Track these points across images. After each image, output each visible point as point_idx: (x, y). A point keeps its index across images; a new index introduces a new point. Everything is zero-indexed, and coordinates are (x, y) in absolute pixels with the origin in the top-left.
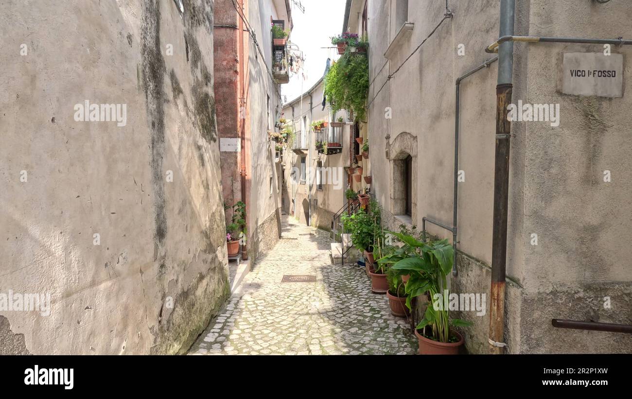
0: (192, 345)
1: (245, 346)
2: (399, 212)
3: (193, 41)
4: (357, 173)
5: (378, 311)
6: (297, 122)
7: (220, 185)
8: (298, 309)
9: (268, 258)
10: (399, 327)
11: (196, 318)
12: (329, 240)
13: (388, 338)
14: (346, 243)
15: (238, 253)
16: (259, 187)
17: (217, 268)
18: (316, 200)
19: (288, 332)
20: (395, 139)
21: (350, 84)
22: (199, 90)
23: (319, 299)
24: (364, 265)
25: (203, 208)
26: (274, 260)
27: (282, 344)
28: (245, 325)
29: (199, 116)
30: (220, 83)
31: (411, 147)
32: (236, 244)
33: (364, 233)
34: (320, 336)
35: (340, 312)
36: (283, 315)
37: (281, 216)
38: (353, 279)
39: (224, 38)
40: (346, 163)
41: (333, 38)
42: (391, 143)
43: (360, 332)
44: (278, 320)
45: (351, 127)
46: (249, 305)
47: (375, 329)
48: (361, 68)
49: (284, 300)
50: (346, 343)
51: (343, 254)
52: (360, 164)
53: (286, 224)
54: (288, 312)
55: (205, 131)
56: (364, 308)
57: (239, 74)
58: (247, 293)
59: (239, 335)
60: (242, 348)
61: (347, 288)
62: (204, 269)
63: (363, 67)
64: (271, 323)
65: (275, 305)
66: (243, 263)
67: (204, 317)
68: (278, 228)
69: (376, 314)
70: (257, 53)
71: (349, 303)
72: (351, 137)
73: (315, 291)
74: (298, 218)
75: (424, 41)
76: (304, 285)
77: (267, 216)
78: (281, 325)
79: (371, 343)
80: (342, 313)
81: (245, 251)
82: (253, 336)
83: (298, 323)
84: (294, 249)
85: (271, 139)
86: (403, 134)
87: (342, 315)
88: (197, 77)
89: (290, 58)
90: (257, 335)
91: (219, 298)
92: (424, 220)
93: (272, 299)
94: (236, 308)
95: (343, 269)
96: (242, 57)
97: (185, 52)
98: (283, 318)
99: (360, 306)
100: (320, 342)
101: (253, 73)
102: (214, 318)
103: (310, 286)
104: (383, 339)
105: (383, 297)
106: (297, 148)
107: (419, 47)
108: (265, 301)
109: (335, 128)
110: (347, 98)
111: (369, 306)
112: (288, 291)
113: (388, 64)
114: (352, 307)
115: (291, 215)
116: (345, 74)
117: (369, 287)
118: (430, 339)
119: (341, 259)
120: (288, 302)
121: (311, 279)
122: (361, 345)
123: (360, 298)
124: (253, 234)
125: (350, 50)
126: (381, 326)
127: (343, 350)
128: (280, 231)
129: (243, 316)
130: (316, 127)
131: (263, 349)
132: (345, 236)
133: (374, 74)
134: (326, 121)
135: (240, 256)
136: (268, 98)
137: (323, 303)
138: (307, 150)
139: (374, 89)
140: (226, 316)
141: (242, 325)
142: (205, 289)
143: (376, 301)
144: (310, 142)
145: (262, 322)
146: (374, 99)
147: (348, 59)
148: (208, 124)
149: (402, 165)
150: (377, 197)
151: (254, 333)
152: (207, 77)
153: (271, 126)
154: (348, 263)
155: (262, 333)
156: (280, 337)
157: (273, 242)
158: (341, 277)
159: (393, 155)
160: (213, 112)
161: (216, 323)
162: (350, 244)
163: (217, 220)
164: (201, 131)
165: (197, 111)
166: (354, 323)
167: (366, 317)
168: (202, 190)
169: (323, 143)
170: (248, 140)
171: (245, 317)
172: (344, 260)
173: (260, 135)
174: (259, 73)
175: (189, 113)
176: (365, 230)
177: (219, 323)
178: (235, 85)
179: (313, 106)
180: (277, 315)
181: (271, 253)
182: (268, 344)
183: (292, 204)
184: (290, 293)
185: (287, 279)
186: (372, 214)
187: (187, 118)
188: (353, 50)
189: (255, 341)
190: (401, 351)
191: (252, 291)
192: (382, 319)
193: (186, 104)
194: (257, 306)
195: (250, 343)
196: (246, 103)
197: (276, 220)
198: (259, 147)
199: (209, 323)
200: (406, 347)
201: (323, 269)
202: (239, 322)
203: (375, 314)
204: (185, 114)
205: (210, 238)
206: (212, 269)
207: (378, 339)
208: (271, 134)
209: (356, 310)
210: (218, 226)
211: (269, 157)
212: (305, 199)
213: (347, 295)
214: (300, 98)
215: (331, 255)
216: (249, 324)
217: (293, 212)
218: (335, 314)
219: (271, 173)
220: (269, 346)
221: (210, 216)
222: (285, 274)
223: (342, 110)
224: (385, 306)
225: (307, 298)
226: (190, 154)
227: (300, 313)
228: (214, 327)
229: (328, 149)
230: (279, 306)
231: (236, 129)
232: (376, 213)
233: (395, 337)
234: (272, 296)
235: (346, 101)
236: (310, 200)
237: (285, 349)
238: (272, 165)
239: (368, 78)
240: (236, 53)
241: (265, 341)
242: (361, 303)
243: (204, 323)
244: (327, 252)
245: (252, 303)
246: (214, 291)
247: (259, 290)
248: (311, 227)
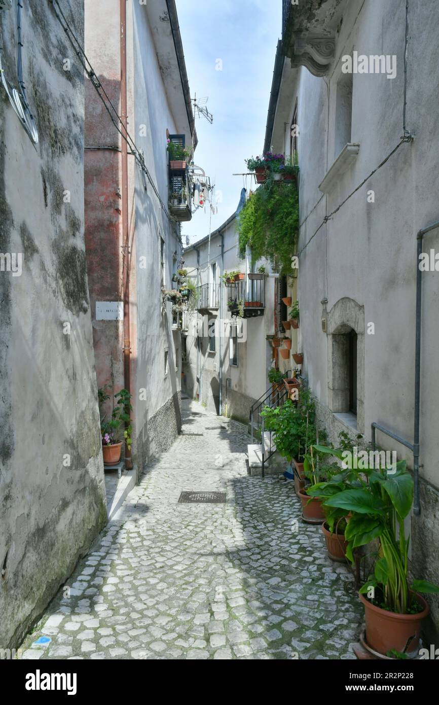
0: (51, 602)
1: (123, 603)
2: (340, 407)
3: (55, 177)
4: (284, 346)
5: (310, 551)
6: (203, 272)
7: (93, 372)
8: (199, 545)
9: (162, 464)
10: (338, 579)
11: (56, 564)
12: (246, 437)
13: (323, 596)
14: (267, 446)
15: (120, 460)
16: (149, 367)
17: (87, 488)
18: (229, 380)
19: (182, 582)
20: (335, 305)
21: (273, 225)
22: (62, 244)
23: (228, 530)
24: (292, 477)
25: (68, 408)
26: (169, 468)
27: (174, 602)
28: (125, 569)
29: (63, 280)
30: (96, 227)
31: (356, 319)
32: (117, 449)
33: (291, 435)
34: (228, 590)
35: (257, 551)
36: (178, 555)
37: (180, 402)
38: (277, 498)
39: (102, 165)
40: (269, 330)
41: (250, 161)
42: (328, 310)
43: (283, 584)
44: (169, 563)
45: (276, 279)
46: (131, 538)
47: (305, 581)
48: (288, 202)
49: (181, 531)
50: (262, 602)
51: (263, 462)
52: (287, 334)
53: (188, 412)
54: (184, 550)
55: (72, 301)
56: (290, 546)
57: (121, 214)
58: (130, 519)
59: (116, 585)
60: (119, 607)
61: (268, 513)
62: (68, 493)
63: (291, 201)
64: (161, 567)
65: (167, 538)
66: (126, 475)
67: (68, 560)
68: (177, 420)
69: (308, 556)
70: (147, 183)
71: (270, 537)
72: (276, 295)
73: (223, 517)
74: (205, 405)
75: (373, 172)
76: (209, 507)
77: (161, 404)
78: (174, 572)
79: (298, 603)
80: (259, 553)
81: (129, 457)
82: (134, 588)
83: (198, 568)
84: (198, 450)
85: (166, 299)
86: (345, 299)
87: (259, 557)
88: (60, 226)
89: (192, 186)
90: (140, 585)
91: (90, 530)
92: (373, 428)
93: (164, 528)
94: (114, 543)
95: (264, 483)
96: (126, 190)
97: (43, 194)
98: (178, 559)
99: (285, 542)
100: (227, 599)
101: (141, 210)
102: (84, 558)
103: (217, 509)
104: (316, 597)
105: (317, 529)
106: (203, 306)
107: (365, 180)
108: (154, 532)
109: (255, 281)
110: (270, 244)
111: (297, 543)
112: (186, 517)
113: (324, 198)
114: (273, 543)
115: (195, 399)
116: (266, 212)
117: (299, 513)
118: (381, 607)
119: (261, 469)
120: (186, 534)
121: (218, 498)
122: (284, 605)
123: (285, 530)
124: (141, 433)
125: (273, 178)
126: (313, 576)
127: (259, 614)
128: (179, 423)
129: (123, 556)
130: (228, 280)
131: (147, 609)
132: (266, 435)
133: (305, 211)
134: (242, 272)
135: (122, 464)
136: (163, 242)
137: (234, 537)
138: (217, 310)
139: (305, 232)
140: (100, 556)
141: (121, 570)
142: (69, 520)
143: (307, 535)
144: (221, 299)
145: (148, 565)
146: (306, 246)
147: (271, 190)
148: (76, 290)
149: (345, 342)
150: (311, 385)
151: (137, 583)
152: (74, 225)
153: (167, 282)
154: (271, 474)
155: (147, 584)
156: (172, 590)
157: (169, 441)
158: (260, 495)
159: (332, 328)
160: (83, 272)
161: (85, 566)
162: (274, 449)
163: (88, 421)
164: (66, 301)
165: (60, 274)
166: (276, 571)
167: (293, 560)
168: (66, 383)
169: (238, 302)
170: (133, 304)
171: (126, 557)
172: (265, 470)
173: (151, 295)
174: (150, 210)
175: (48, 278)
176: (293, 431)
177: (90, 566)
178: (116, 228)
179: (225, 250)
180: (170, 555)
181: (165, 456)
182: (154, 601)
183: (196, 384)
184: (189, 519)
185: (186, 497)
186: (304, 408)
187: (44, 286)
188: (277, 177)
189: (137, 595)
190: (340, 617)
191: (137, 516)
192: (315, 564)
193: (43, 267)
194: (143, 540)
195: (131, 599)
196: (131, 253)
197: (174, 410)
198: (148, 312)
199: (76, 567)
200: (347, 610)
201: (235, 482)
202: (118, 565)
203: (304, 556)
204: (42, 280)
205: (77, 447)
206: (80, 491)
207: (309, 597)
208: (166, 292)
209: (278, 550)
210: (90, 430)
211: (164, 324)
212: (214, 379)
213: (268, 525)
214: (207, 238)
215: (247, 461)
216: (131, 568)
217: (198, 395)
218: (249, 554)
219: (166, 345)
220: (157, 604)
221: (78, 418)
222: (184, 490)
223: (263, 258)
224: (320, 545)
225: (212, 528)
226: (49, 336)
227: (202, 551)
228: (82, 573)
229: (244, 310)
230: (173, 540)
231: (117, 290)
232: (308, 407)
233: (332, 594)
234: (165, 525)
235: (267, 248)
236: (221, 380)
237: (177, 609)
238: (168, 335)
239: (298, 215)
240: (118, 185)
241: (152, 597)
242: (286, 538)
243: (68, 567)
244: (242, 456)
245: (136, 535)
246: (83, 521)
247: (146, 514)
248: (222, 417)
